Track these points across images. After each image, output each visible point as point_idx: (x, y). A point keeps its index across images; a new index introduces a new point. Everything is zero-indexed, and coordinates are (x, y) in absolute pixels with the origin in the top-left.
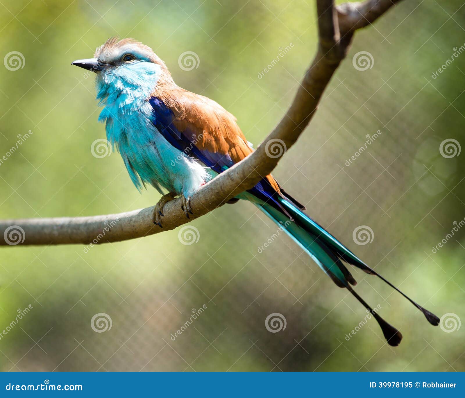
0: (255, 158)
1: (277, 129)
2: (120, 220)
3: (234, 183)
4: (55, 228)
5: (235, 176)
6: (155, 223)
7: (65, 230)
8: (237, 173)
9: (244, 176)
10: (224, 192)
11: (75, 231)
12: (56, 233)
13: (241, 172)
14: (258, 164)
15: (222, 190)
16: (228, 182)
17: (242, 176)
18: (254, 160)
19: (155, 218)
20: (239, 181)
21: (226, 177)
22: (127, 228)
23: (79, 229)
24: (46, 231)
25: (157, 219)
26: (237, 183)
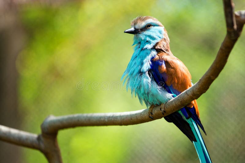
0: (199, 85)
1: (208, 71)
2: (136, 114)
3: (189, 96)
4: (106, 118)
5: (189, 93)
6: (150, 117)
7: (110, 119)
8: (190, 92)
9: (193, 93)
10: (184, 101)
11: (115, 119)
12: (106, 120)
13: (192, 91)
14: (200, 88)
15: (183, 100)
16: (186, 96)
17: (192, 93)
18: (198, 86)
19: (149, 114)
20: (191, 95)
21: (185, 94)
22: (139, 118)
23: (117, 118)
24: (102, 119)
25: (150, 115)
26: (190, 97)
